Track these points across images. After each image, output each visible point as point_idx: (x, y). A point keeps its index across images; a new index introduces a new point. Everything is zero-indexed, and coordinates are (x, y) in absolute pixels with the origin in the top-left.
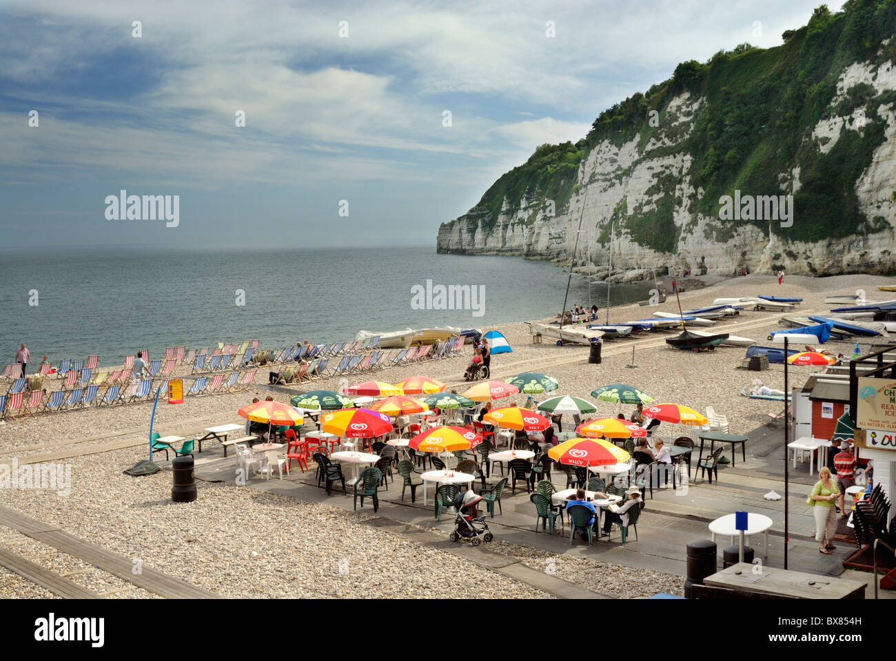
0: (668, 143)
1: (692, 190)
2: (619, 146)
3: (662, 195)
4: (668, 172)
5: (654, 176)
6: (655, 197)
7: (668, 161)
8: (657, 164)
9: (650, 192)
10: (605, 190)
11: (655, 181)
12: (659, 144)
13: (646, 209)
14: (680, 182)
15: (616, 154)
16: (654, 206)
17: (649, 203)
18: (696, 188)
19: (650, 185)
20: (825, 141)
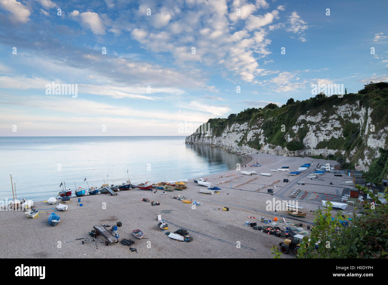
0: (257, 127)
1: (264, 137)
2: (241, 125)
3: (255, 138)
4: (257, 133)
5: (254, 133)
6: (254, 138)
7: (257, 130)
8: (254, 131)
9: (253, 137)
10: (237, 134)
11: (254, 134)
12: (255, 127)
13: (252, 140)
14: (260, 135)
15: (240, 126)
16: (254, 140)
17: (253, 139)
18: (265, 137)
19: (252, 135)
20: (295, 130)
